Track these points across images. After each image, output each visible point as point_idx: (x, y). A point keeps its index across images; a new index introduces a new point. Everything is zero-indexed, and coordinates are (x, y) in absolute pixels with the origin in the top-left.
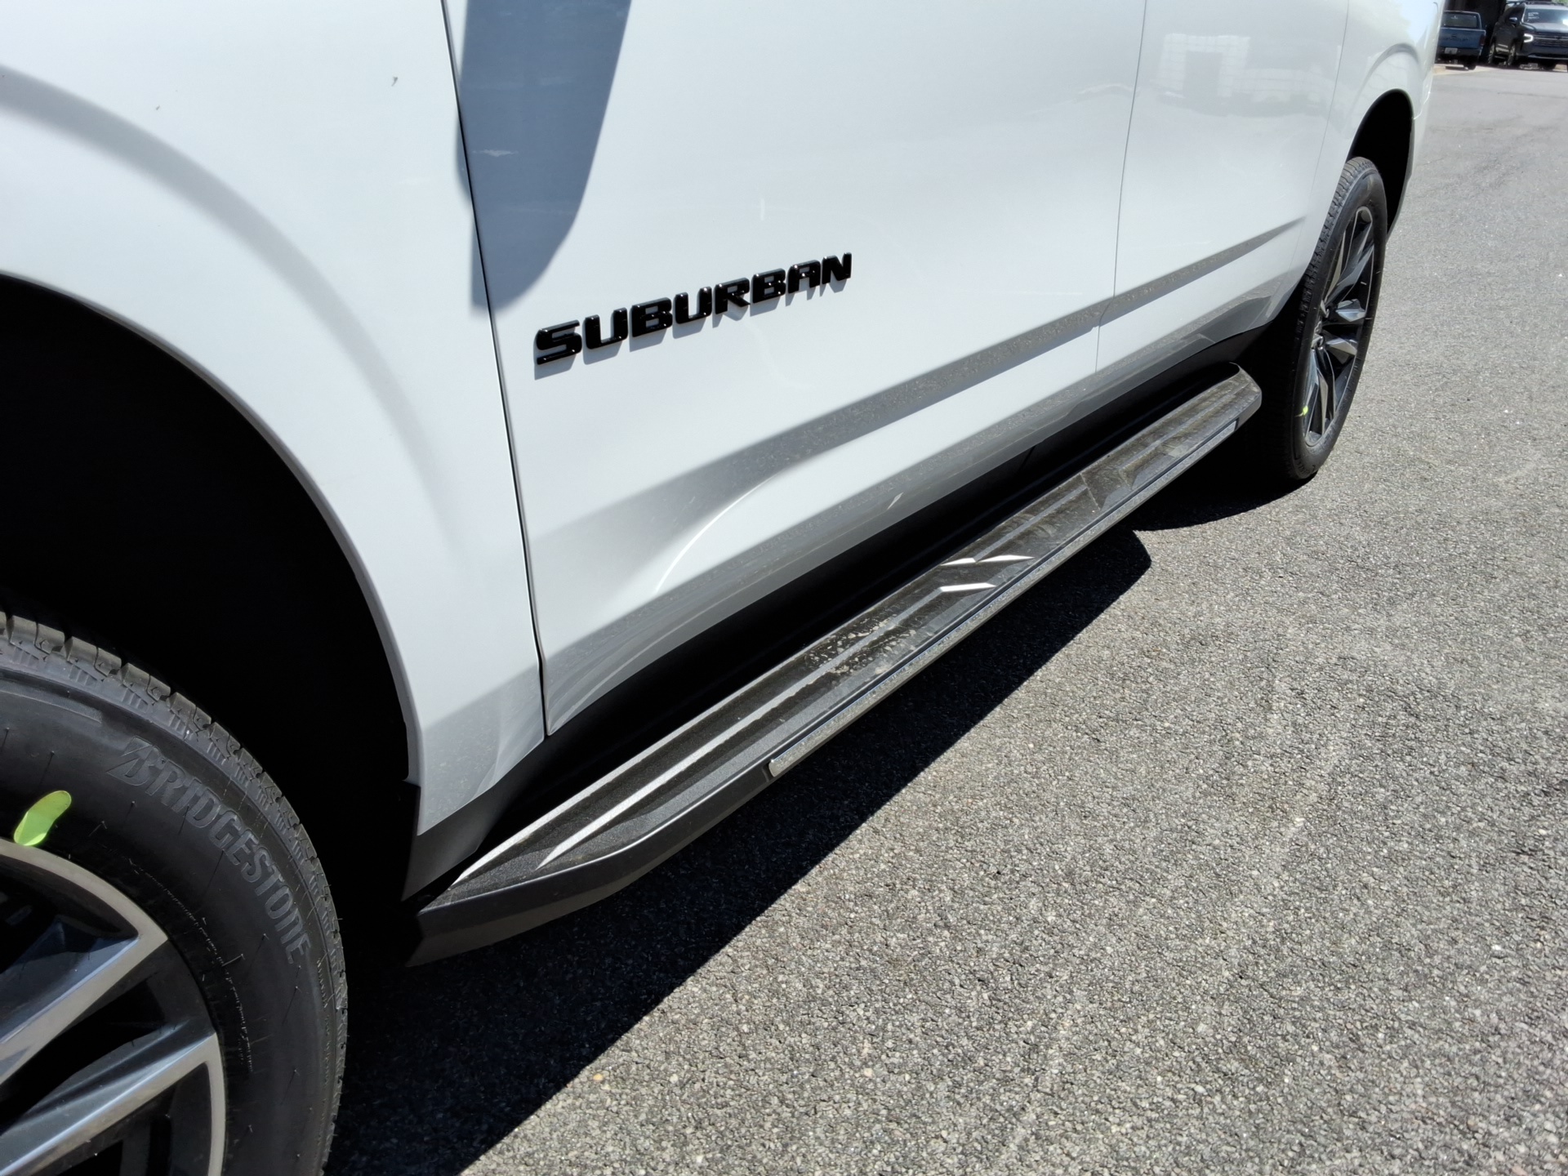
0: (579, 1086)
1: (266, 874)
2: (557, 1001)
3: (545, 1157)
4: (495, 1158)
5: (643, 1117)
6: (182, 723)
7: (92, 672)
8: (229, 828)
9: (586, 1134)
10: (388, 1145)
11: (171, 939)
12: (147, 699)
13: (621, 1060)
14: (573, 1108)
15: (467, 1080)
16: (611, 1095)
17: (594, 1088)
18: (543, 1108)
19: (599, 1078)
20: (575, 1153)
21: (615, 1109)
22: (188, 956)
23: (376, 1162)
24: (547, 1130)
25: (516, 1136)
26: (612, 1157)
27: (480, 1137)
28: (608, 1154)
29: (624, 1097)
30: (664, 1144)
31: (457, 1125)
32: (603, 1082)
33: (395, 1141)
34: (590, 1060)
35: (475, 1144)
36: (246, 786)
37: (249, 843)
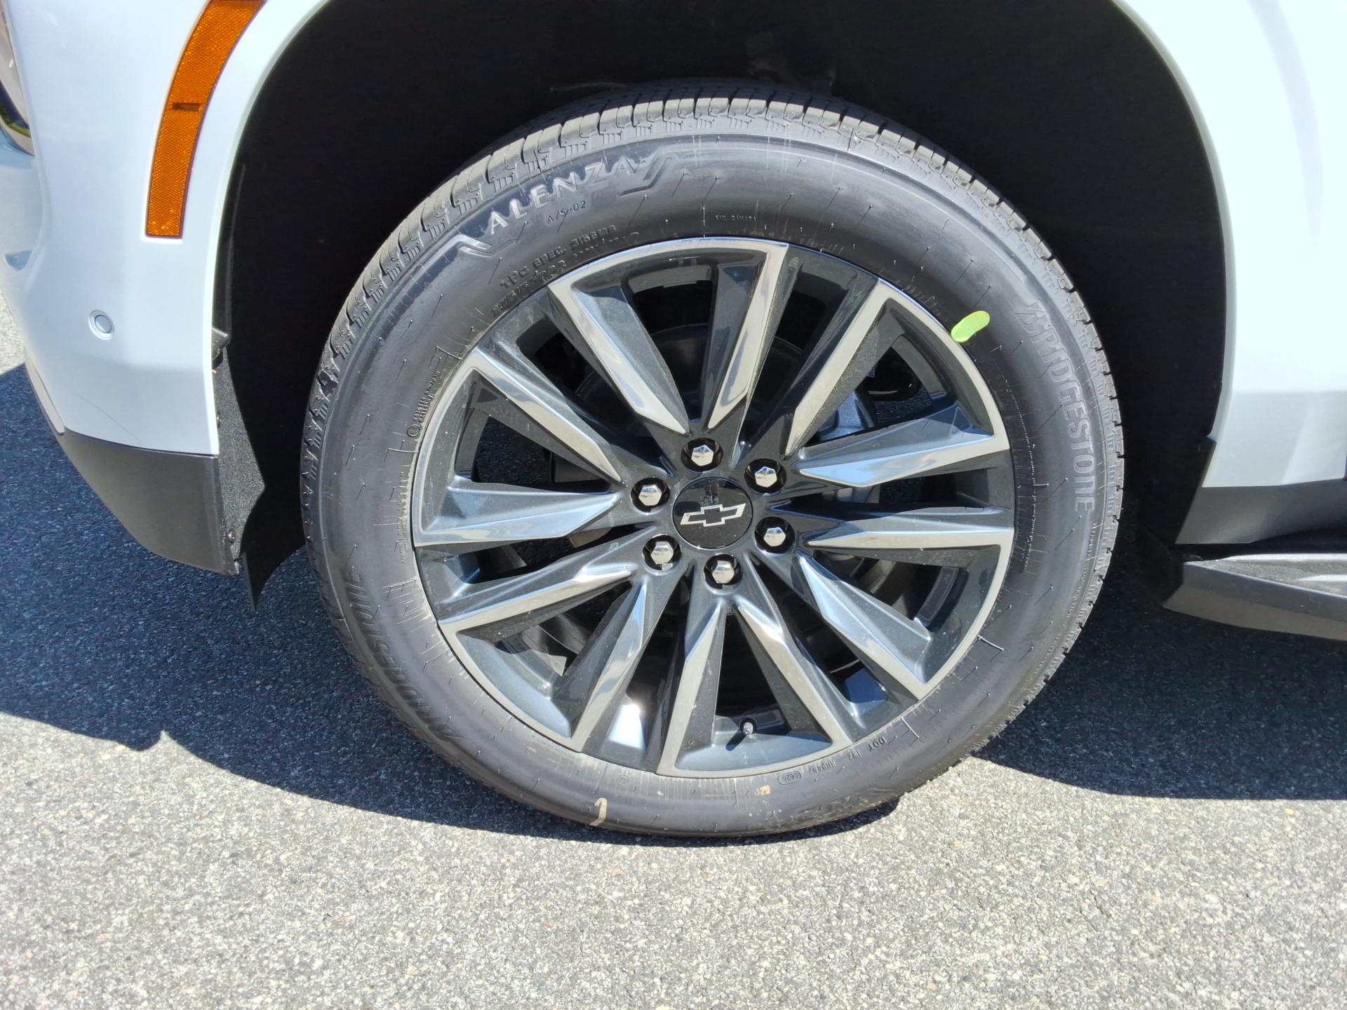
0: (1270, 807)
1: (1083, 439)
2: (1286, 750)
3: (1215, 827)
4: (1177, 805)
5: (1311, 854)
6: (1070, 310)
7: (1031, 251)
8: (1072, 392)
9: (1256, 836)
10: (1105, 754)
11: (1011, 449)
12: (1056, 284)
13: (1316, 813)
14: (1257, 816)
15: (1184, 754)
16: (1294, 827)
17: (1281, 814)
18: (1232, 801)
19: (1290, 812)
20: (1241, 839)
21: (1291, 836)
22: (1017, 467)
23: (1091, 757)
24: (1227, 815)
25: (1200, 804)
26: (1269, 860)
27: (1173, 787)
28: (1266, 856)
29: (1304, 834)
30: (1318, 879)
31: (1161, 772)
32: (1292, 816)
33: (1111, 754)
34: (1288, 797)
35: (1167, 789)
36: (1093, 374)
37: (1080, 410)
